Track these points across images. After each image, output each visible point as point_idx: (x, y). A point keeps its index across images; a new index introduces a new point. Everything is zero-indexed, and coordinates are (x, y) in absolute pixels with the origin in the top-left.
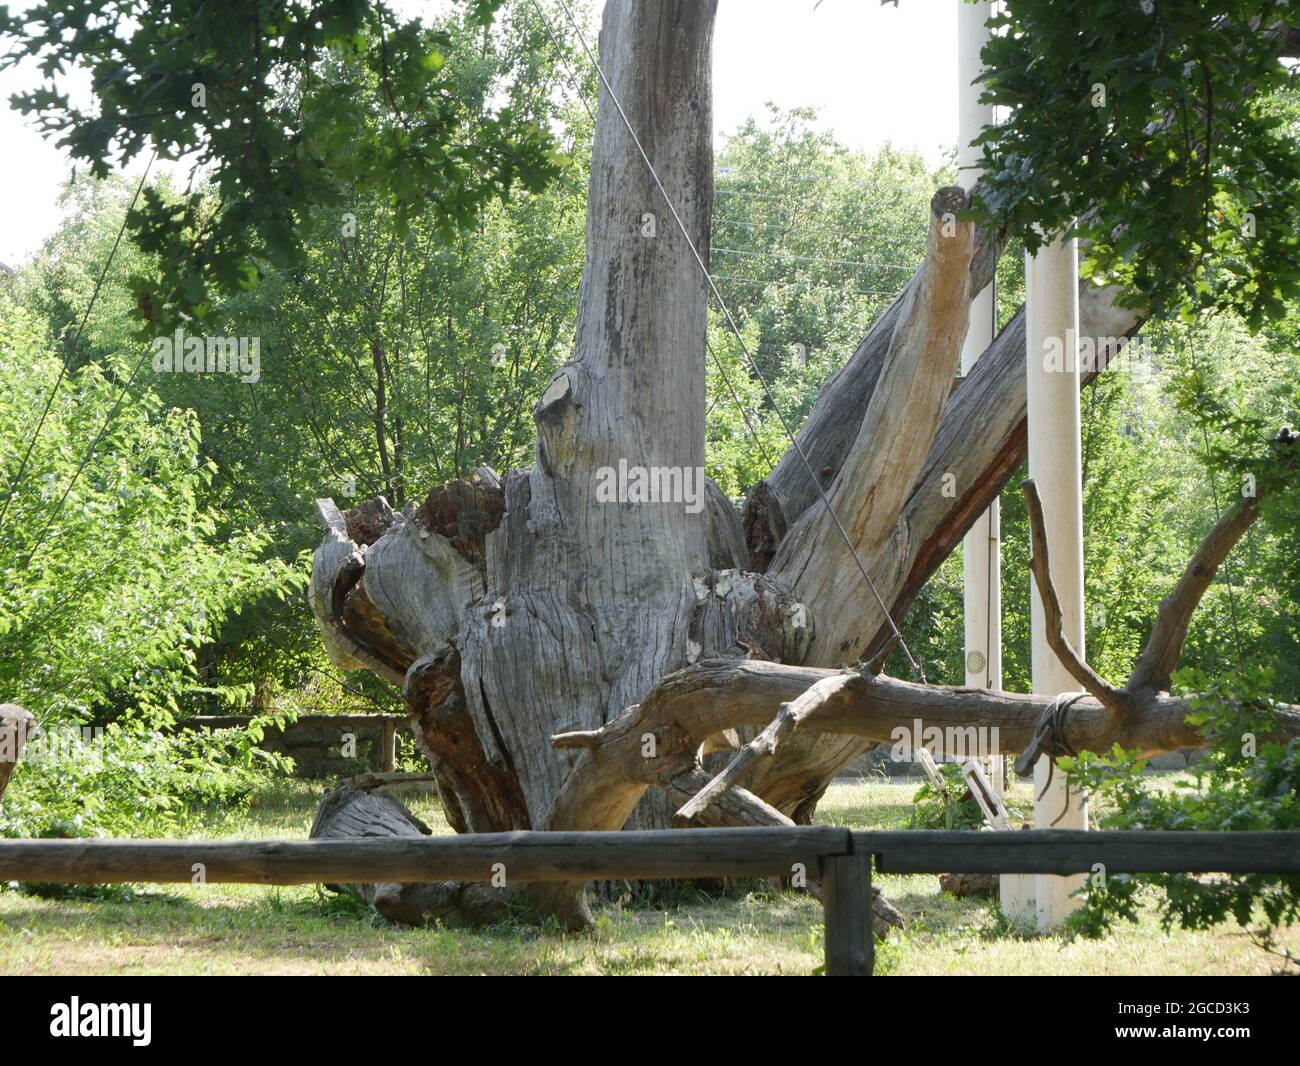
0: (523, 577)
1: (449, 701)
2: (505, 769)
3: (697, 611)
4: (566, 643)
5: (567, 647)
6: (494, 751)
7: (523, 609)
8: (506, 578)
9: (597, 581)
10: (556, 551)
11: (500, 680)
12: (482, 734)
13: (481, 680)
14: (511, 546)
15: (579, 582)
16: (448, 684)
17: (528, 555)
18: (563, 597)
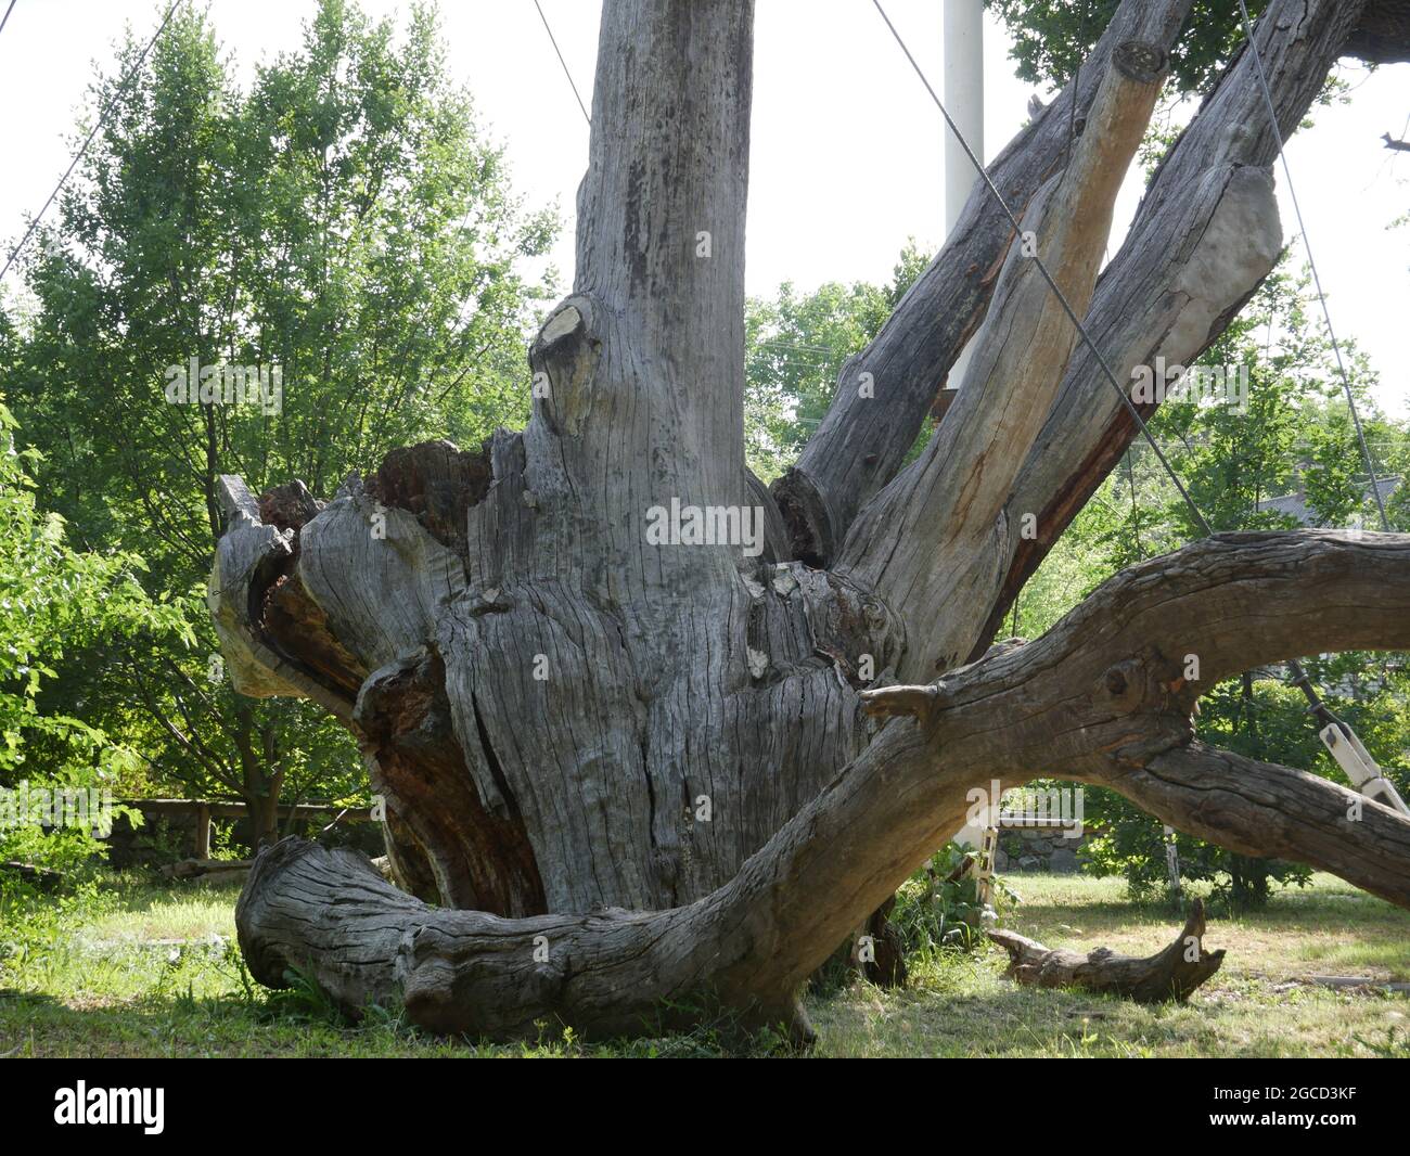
0: (520, 563)
1: (427, 723)
2: (507, 817)
3: (755, 612)
4: (588, 648)
5: (590, 653)
6: (493, 792)
7: (526, 603)
8: (497, 563)
9: (622, 570)
10: (565, 530)
11: (500, 695)
12: (475, 768)
13: (473, 695)
14: (503, 522)
15: (597, 571)
16: (422, 702)
17: (527, 535)
18: (577, 589)
